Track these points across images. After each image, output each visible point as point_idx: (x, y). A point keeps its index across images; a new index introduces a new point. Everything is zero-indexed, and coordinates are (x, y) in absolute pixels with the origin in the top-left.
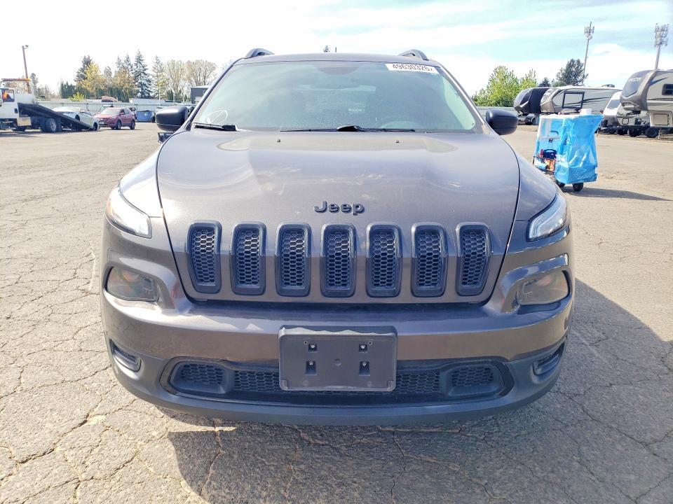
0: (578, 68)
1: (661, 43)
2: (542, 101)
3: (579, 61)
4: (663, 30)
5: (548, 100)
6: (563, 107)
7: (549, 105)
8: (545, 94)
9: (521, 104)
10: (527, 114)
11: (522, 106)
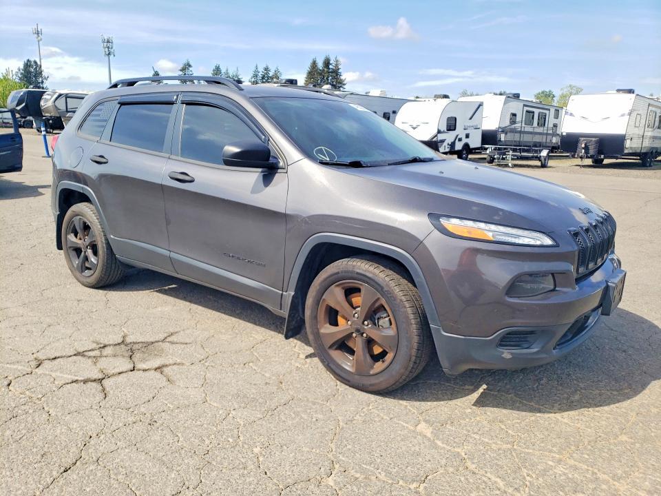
0: (36, 68)
1: (109, 54)
2: (42, 103)
3: (35, 62)
4: (108, 42)
5: (50, 103)
6: (67, 111)
7: (52, 109)
8: (44, 97)
9: (18, 105)
10: (25, 117)
11: (19, 108)
